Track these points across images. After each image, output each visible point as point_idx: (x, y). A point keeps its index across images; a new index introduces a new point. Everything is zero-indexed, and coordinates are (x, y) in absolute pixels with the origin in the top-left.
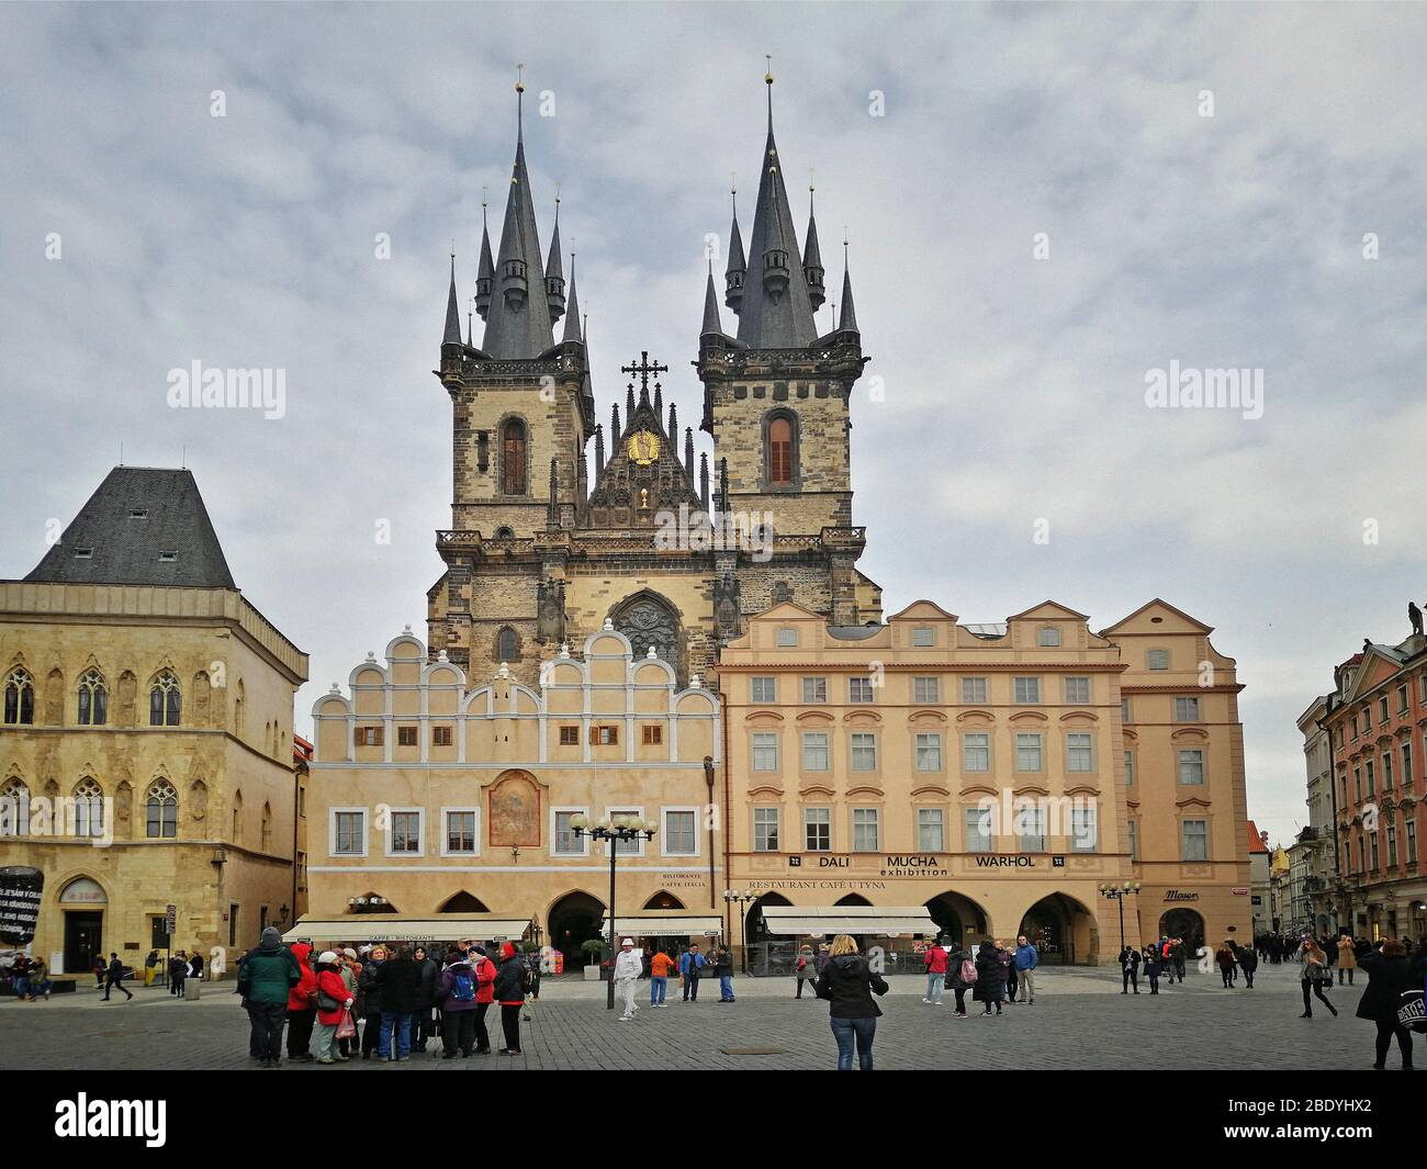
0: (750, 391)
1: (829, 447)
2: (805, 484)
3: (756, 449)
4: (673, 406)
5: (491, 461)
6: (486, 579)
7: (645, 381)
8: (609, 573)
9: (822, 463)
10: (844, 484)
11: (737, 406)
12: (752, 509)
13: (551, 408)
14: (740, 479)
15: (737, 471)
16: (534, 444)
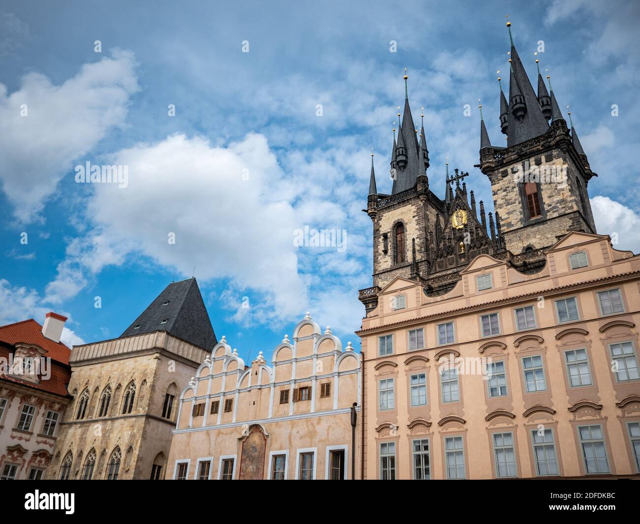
0: (509, 171)
1: (559, 188)
2: (548, 214)
3: (517, 202)
4: (472, 192)
5: (389, 248)
7: (458, 184)
9: (557, 198)
10: (572, 207)
11: (503, 182)
12: (520, 238)
13: (414, 212)
14: (511, 222)
15: (509, 218)
16: (407, 233)
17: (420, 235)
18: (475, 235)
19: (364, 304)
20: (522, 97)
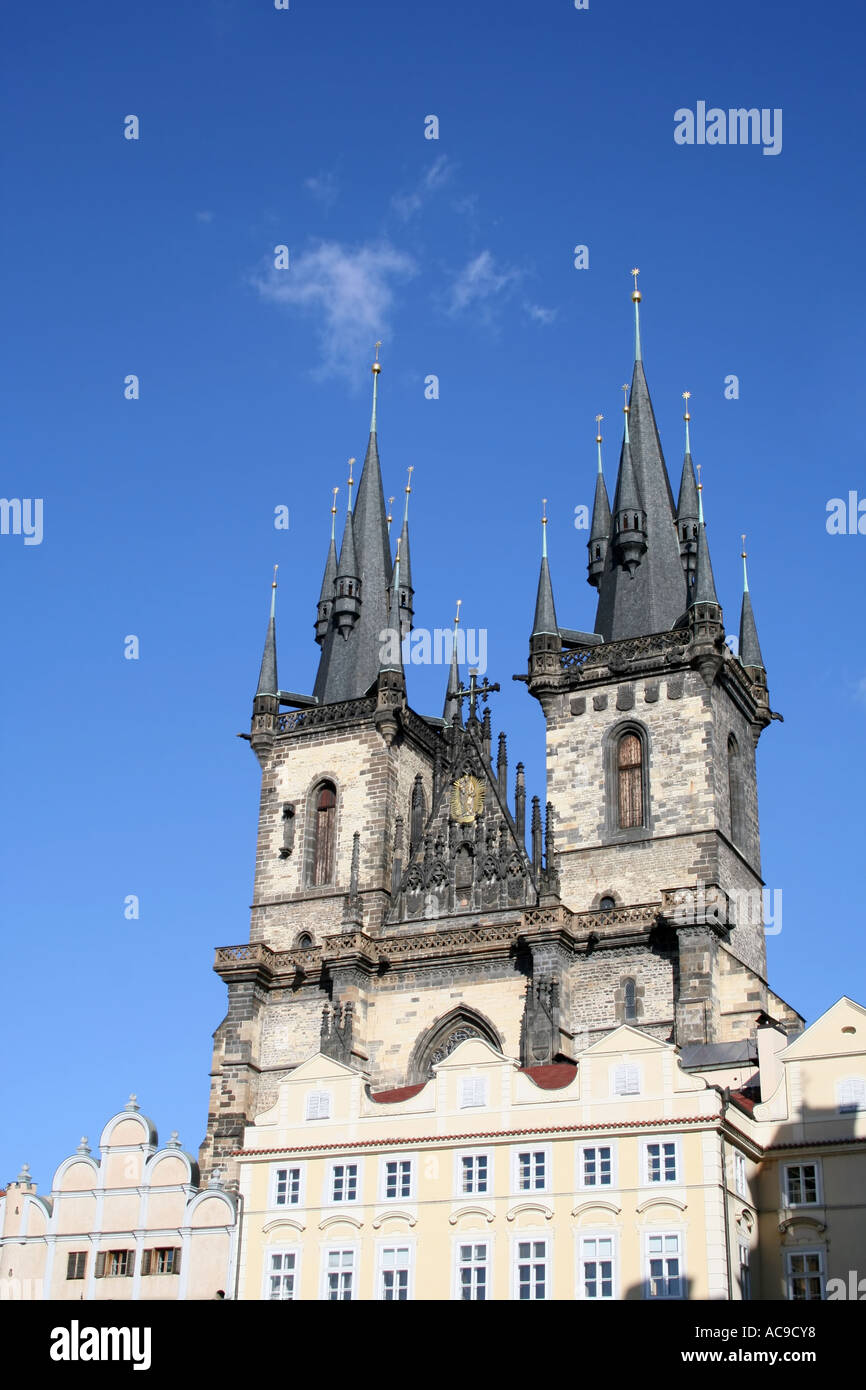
0: (590, 704)
1: (686, 767)
2: (656, 824)
3: (597, 783)
4: (502, 736)
5: (297, 842)
6: (280, 1009)
7: (473, 709)
8: (419, 986)
9: (678, 792)
10: (705, 819)
11: (574, 726)
12: (592, 871)
13: (365, 761)
14: (577, 829)
15: (574, 818)
16: (344, 812)
17: (373, 822)
18: (495, 844)
19: (227, 982)
20: (640, 515)
